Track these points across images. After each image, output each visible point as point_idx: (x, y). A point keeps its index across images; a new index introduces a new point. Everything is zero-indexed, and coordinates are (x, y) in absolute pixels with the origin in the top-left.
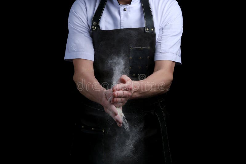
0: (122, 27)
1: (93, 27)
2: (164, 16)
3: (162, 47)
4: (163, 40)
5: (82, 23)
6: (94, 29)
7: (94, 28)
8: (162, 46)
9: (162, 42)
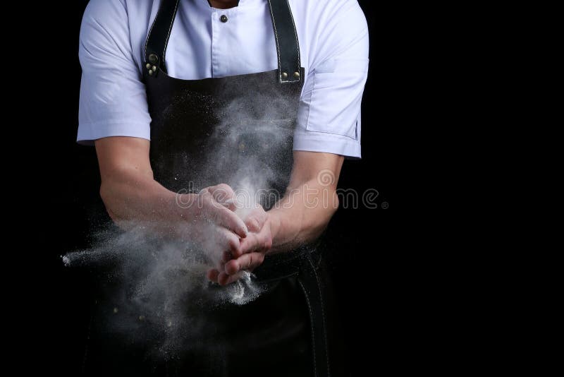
0: (215, 65)
1: (148, 65)
2: (319, 37)
3: (311, 117)
4: (314, 99)
5: (117, 51)
6: (150, 71)
7: (151, 68)
8: (311, 113)
9: (312, 103)
